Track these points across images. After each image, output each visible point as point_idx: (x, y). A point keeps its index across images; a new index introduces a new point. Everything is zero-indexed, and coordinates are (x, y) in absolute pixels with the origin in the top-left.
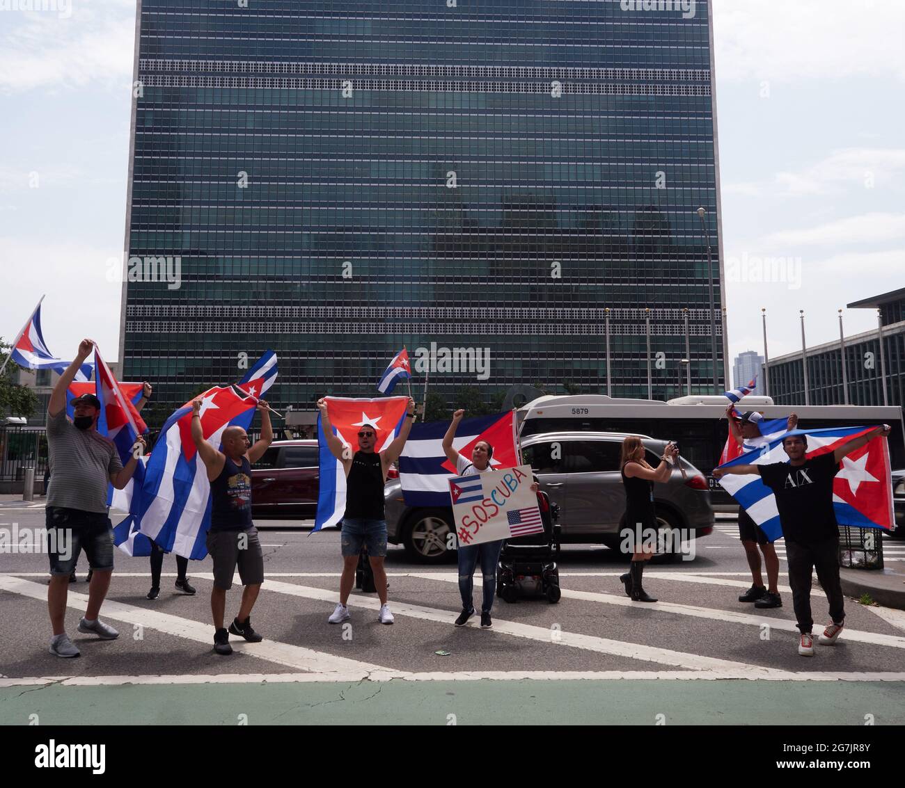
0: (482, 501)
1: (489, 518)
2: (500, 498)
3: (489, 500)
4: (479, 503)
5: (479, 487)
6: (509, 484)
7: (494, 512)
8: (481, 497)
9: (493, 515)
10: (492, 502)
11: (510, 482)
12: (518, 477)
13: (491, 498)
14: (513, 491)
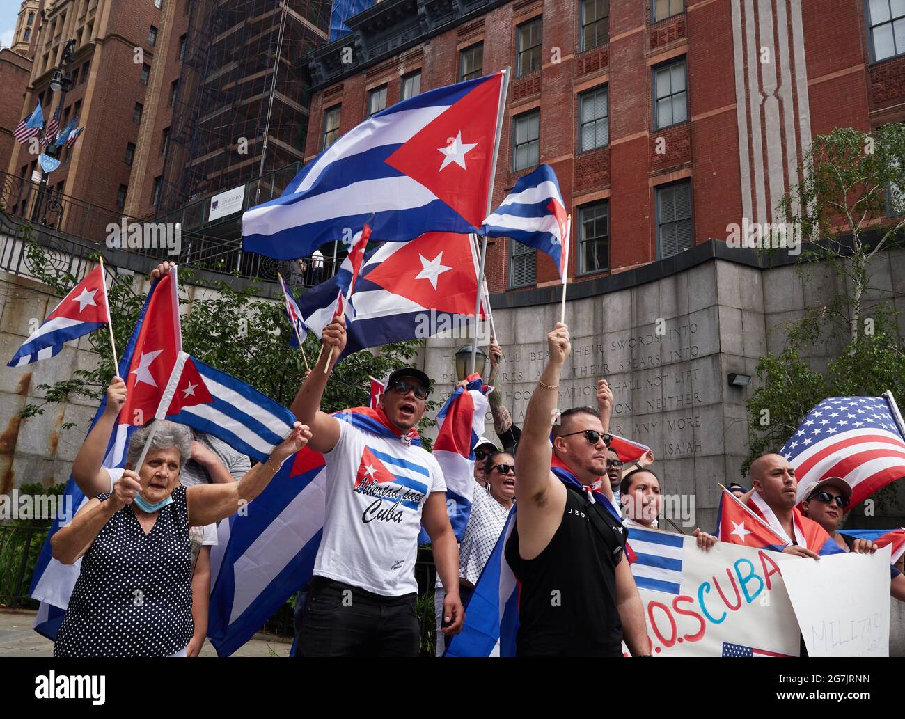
0: (674, 596)
1: (680, 640)
2: (714, 606)
3: (690, 600)
4: (667, 598)
5: (675, 565)
6: (743, 582)
7: (694, 633)
8: (674, 588)
9: (689, 638)
10: (696, 607)
11: (748, 579)
12: (768, 575)
13: (696, 599)
14: (749, 600)
